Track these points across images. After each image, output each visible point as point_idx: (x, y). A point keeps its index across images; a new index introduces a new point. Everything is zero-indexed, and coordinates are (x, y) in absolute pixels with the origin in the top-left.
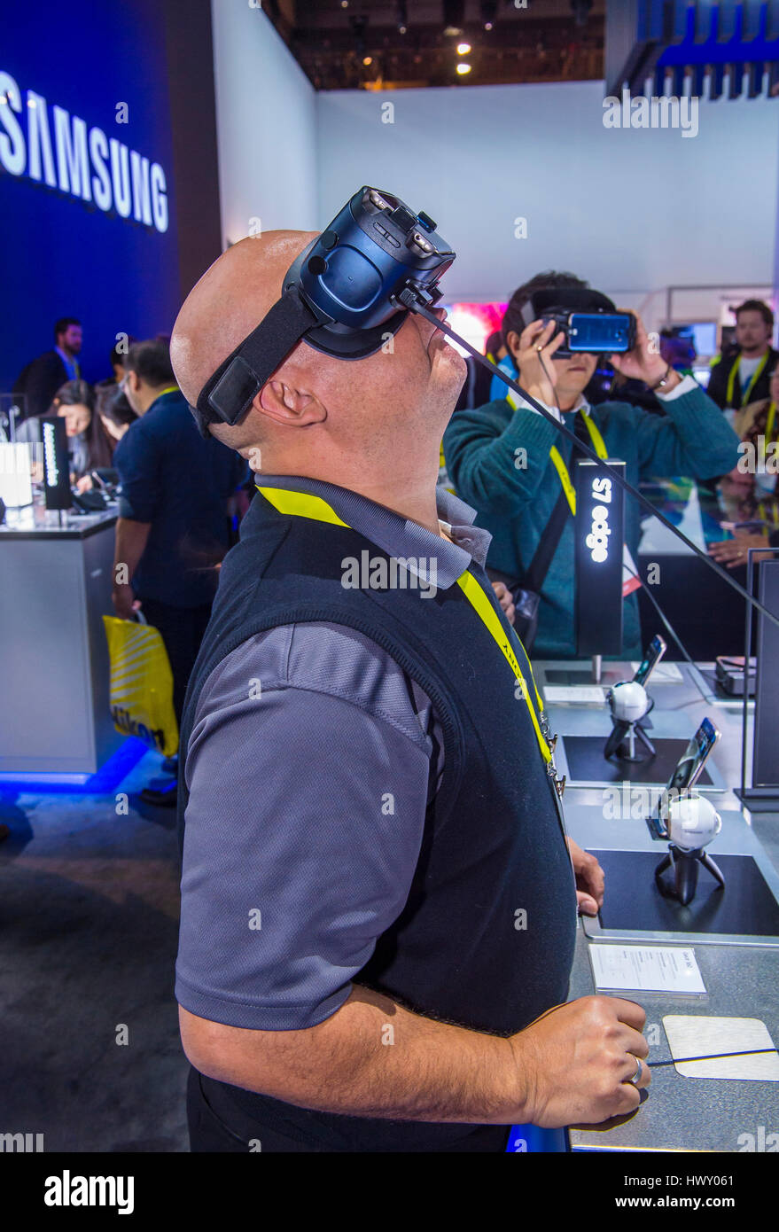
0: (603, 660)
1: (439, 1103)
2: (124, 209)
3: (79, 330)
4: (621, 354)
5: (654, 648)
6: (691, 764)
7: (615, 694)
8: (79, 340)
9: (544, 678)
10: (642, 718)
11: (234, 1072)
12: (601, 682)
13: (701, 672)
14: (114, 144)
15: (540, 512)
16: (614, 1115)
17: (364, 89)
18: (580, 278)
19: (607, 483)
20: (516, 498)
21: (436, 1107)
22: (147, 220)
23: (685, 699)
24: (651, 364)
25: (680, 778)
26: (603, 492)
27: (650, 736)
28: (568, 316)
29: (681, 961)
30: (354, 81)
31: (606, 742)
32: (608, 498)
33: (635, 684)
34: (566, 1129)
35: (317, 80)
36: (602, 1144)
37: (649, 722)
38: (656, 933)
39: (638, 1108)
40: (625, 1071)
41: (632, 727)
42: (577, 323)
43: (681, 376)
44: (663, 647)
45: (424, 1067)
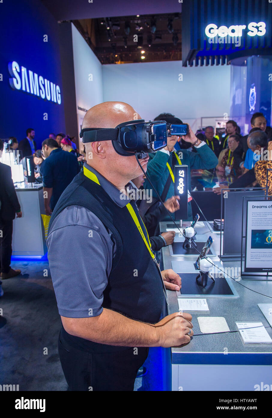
0: (183, 221)
1: (135, 340)
2: (49, 98)
3: (34, 132)
4: (184, 135)
5: (196, 217)
6: (206, 249)
7: (185, 230)
8: (34, 134)
9: (166, 226)
10: (193, 237)
11: (78, 332)
12: (182, 227)
13: (210, 224)
14: (46, 80)
15: (164, 180)
16: (183, 343)
17: (115, 63)
18: (173, 115)
19: (183, 172)
20: (158, 176)
21: (134, 341)
22: (55, 101)
23: (205, 232)
24: (193, 139)
25: (203, 253)
26: (182, 174)
27: (195, 242)
28: (170, 125)
29: (203, 303)
30: (112, 61)
31: (183, 243)
32: (183, 176)
33: (191, 227)
34: (171, 348)
35: (102, 61)
36: (180, 351)
37: (195, 238)
38: (196, 295)
39: (190, 342)
40: (186, 331)
41: (190, 239)
42: (172, 127)
43: (201, 141)
44: (199, 217)
45: (130, 330)
